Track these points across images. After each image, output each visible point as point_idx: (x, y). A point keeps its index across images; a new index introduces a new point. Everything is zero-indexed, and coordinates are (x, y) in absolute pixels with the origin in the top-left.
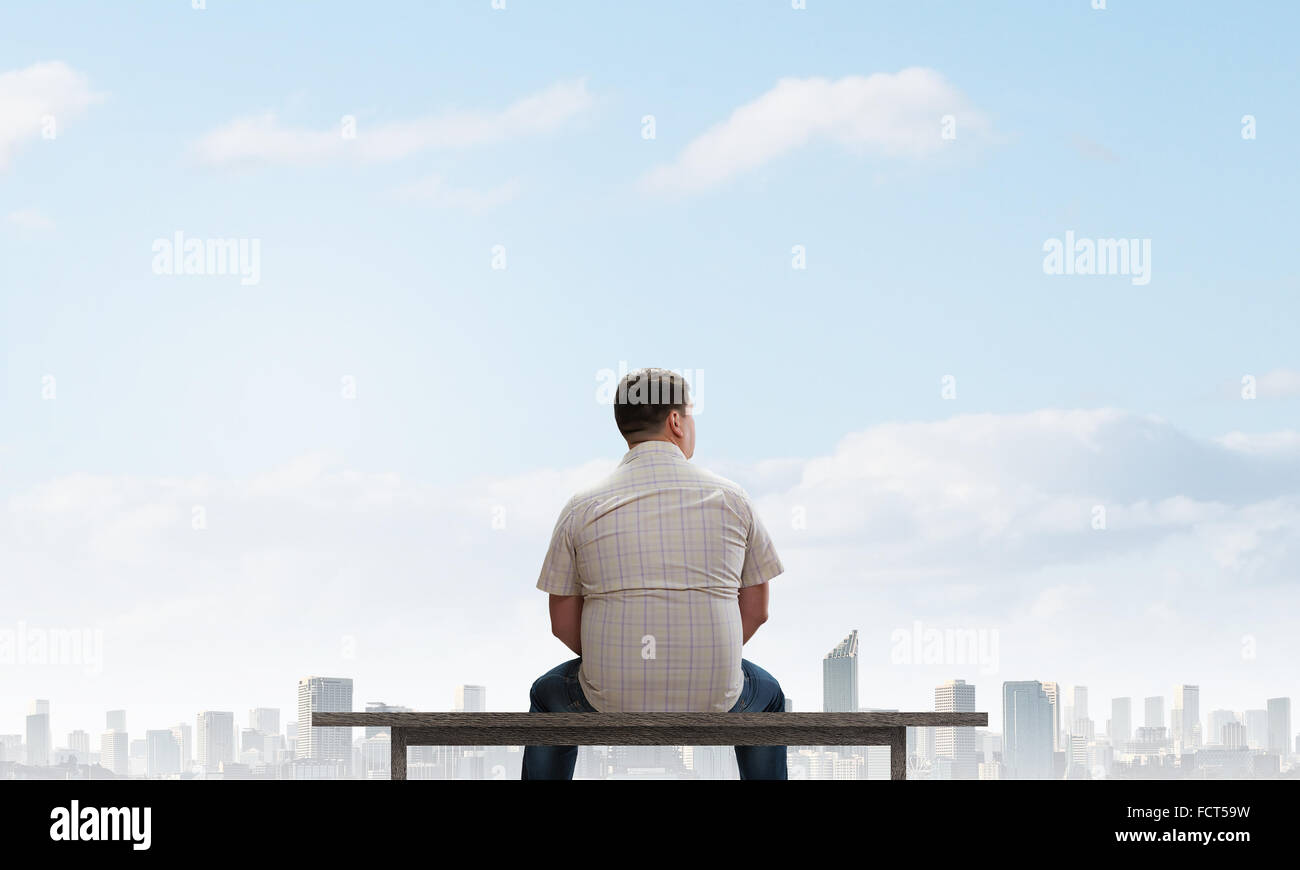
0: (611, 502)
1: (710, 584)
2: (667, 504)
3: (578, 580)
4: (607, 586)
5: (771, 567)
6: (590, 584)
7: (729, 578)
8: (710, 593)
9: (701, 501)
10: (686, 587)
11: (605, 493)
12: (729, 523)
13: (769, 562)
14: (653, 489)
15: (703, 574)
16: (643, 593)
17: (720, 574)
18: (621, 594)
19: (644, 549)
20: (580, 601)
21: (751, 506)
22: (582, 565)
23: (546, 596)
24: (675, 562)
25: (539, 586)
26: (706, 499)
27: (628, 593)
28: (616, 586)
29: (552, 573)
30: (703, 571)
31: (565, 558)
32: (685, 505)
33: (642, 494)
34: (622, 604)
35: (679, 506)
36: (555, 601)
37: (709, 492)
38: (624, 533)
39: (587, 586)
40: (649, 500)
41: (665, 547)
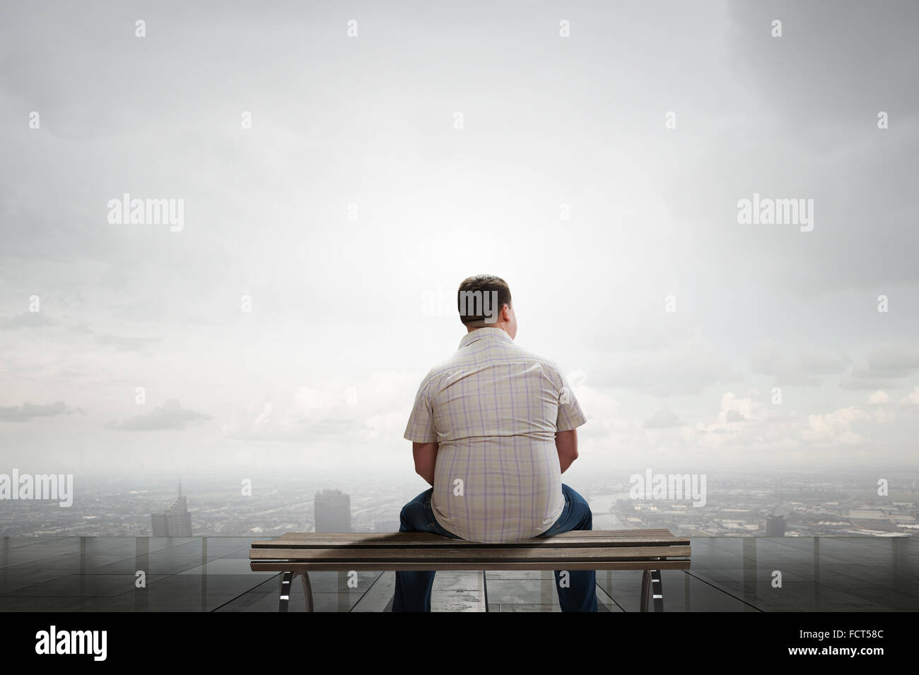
0: (458, 375)
1: (532, 430)
2: (500, 374)
3: (434, 430)
4: (456, 434)
5: (578, 419)
6: (443, 433)
7: (547, 425)
8: (531, 437)
9: (524, 372)
10: (513, 434)
11: (453, 367)
12: (545, 388)
13: (575, 415)
14: (489, 364)
15: (526, 423)
16: (483, 439)
17: (539, 422)
18: (467, 440)
19: (483, 408)
20: (436, 447)
21: (561, 375)
22: (438, 420)
23: (411, 443)
24: (506, 417)
25: (405, 437)
26: (528, 370)
27: (472, 440)
28: (463, 434)
29: (415, 426)
30: (527, 421)
31: (425, 415)
32: (512, 375)
33: (481, 368)
34: (468, 448)
35: (508, 376)
36: (417, 447)
37: (531, 364)
38: (468, 396)
39: (441, 435)
40: (486, 372)
41: (499, 406)
